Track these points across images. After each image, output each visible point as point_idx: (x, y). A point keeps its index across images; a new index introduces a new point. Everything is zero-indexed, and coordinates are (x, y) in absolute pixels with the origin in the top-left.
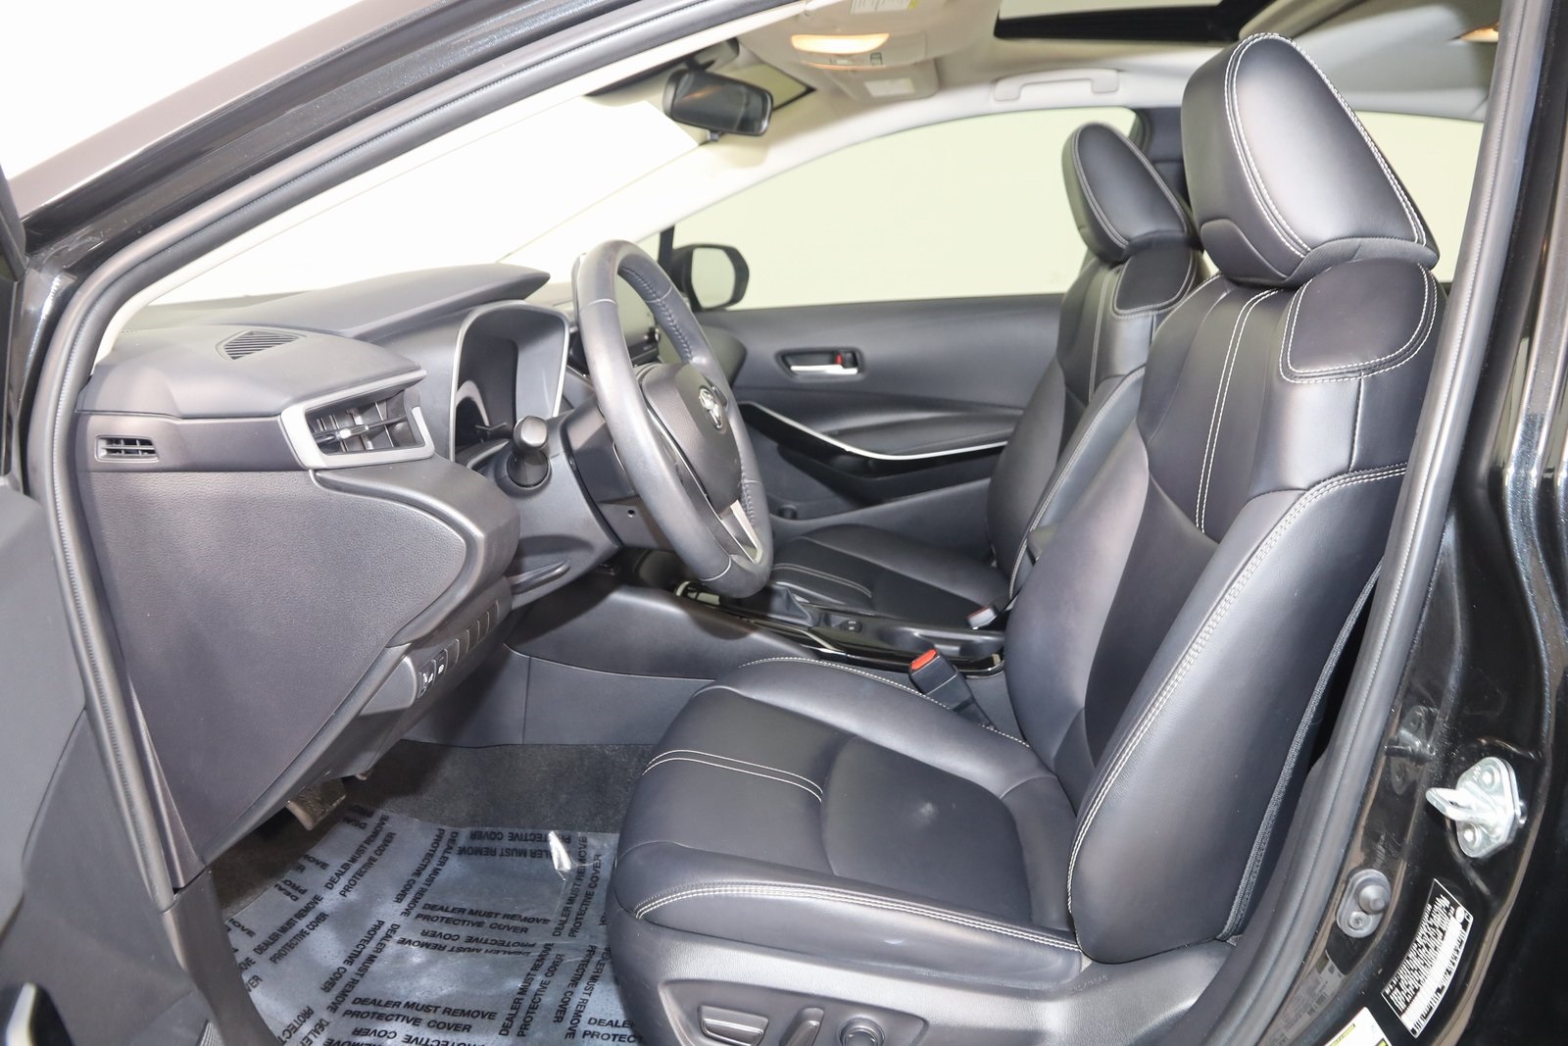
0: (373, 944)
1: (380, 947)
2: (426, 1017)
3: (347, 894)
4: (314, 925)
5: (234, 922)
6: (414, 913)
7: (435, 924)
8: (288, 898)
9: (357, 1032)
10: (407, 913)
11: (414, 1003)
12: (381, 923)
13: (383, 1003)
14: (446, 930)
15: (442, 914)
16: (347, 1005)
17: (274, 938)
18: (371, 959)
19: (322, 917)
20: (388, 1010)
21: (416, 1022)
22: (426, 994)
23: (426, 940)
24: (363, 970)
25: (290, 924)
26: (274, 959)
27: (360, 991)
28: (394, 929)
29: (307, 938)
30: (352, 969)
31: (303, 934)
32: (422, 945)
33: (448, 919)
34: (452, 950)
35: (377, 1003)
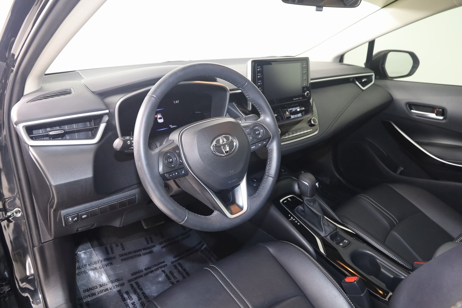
0: (156, 267)
1: (158, 269)
2: (143, 299)
3: (163, 248)
4: (145, 254)
5: (121, 244)
6: (174, 264)
7: (175, 270)
8: (146, 243)
9: (127, 293)
10: (172, 263)
11: (145, 293)
12: (164, 262)
13: (140, 288)
14: (176, 274)
15: (180, 268)
16: (133, 283)
17: (130, 253)
18: (152, 272)
19: (151, 252)
20: (138, 291)
21: (140, 299)
22: (149, 292)
23: (169, 274)
24: (147, 274)
25: (139, 250)
26: (122, 260)
27: (140, 280)
28: (164, 266)
29: (140, 257)
30: (145, 272)
31: (140, 255)
32: (167, 276)
33: (180, 271)
34: (170, 282)
35: (139, 286)
